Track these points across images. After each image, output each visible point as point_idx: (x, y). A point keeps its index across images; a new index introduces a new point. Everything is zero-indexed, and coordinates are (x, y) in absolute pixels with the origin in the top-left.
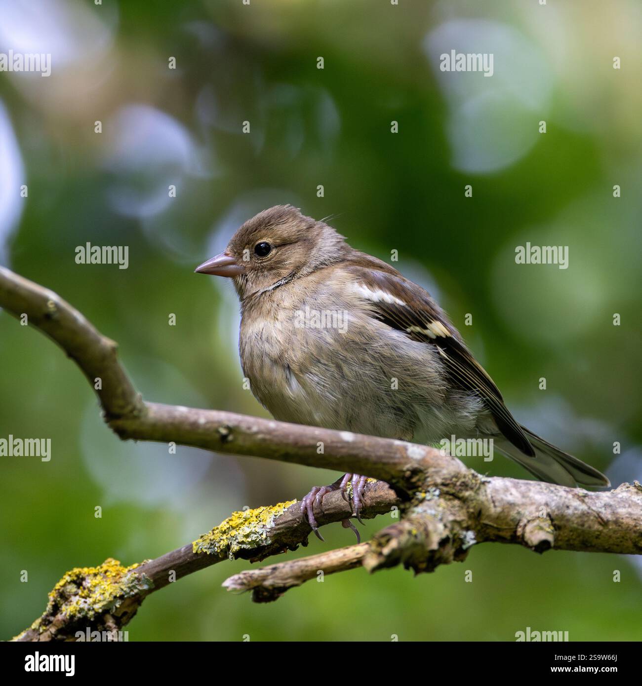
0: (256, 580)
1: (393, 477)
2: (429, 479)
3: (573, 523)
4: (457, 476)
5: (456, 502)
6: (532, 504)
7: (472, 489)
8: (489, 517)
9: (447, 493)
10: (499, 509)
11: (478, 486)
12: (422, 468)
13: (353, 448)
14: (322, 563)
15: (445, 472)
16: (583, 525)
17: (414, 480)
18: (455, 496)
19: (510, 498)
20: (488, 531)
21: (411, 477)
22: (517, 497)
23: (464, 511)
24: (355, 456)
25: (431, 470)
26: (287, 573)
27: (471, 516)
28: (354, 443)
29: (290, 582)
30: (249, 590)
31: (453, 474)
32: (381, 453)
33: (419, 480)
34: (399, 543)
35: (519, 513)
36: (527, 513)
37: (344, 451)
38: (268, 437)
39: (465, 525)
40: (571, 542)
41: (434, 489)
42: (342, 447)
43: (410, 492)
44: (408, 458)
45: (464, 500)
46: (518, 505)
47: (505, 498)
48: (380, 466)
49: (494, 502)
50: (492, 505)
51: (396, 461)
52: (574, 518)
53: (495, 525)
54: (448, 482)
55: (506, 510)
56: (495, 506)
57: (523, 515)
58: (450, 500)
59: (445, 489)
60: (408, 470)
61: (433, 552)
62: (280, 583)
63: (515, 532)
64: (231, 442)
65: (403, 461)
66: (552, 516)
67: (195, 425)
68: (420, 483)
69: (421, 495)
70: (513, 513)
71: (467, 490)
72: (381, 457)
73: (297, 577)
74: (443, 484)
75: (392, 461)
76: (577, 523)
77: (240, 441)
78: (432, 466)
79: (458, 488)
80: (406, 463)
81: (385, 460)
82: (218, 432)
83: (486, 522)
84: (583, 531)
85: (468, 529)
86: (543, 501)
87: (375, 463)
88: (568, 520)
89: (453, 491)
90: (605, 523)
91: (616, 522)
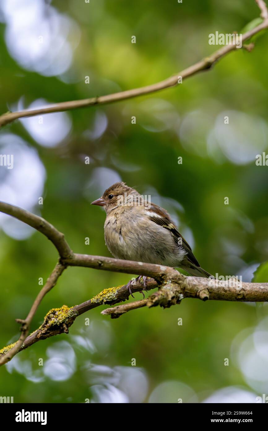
0: (112, 311)
1: (156, 277)
2: (167, 277)
3: (215, 291)
4: (177, 276)
5: (177, 285)
6: (202, 285)
7: (182, 280)
8: (187, 289)
9: (174, 282)
10: (191, 287)
11: (183, 279)
12: (165, 273)
13: (144, 267)
14: (133, 305)
15: (173, 275)
16: (218, 292)
17: (163, 277)
18: (176, 283)
19: (194, 283)
20: (187, 294)
21: (162, 276)
22: (196, 283)
23: (179, 287)
24: (143, 270)
25: (168, 274)
26: (122, 309)
27: (182, 289)
28: (143, 266)
29: (123, 312)
30: (110, 314)
31: (175, 275)
32: (151, 269)
33: (164, 277)
34: (158, 298)
35: (197, 288)
36: (200, 288)
37: (140, 268)
38: (114, 264)
39: (180, 292)
40: (215, 297)
41: (169, 280)
42: (139, 267)
43: (161, 282)
44: (160, 270)
45: (179, 284)
46: (197, 285)
47: (192, 283)
48: (151, 273)
49: (189, 284)
50: (188, 285)
51: (157, 271)
52: (215, 290)
53: (190, 292)
54: (174, 278)
55: (193, 287)
56: (189, 286)
57: (199, 289)
58: (174, 284)
59: (173, 280)
60: (161, 274)
61: (169, 301)
62: (120, 312)
63: (196, 294)
64: (102, 266)
65: (159, 271)
66: (209, 289)
67: (90, 260)
68: (165, 279)
69: (165, 283)
70: (196, 288)
71: (180, 281)
73: (125, 310)
74: (172, 279)
75: (155, 271)
76: (217, 291)
77: (106, 266)
78: (169, 273)
79: (177, 280)
80: (160, 272)
81: (153, 271)
82: (98, 263)
83: (187, 291)
84: (219, 294)
85: (181, 293)
86: (205, 284)
87: (150, 272)
88: (214, 290)
89: (175, 281)
90: (226, 291)
91: (230, 291)
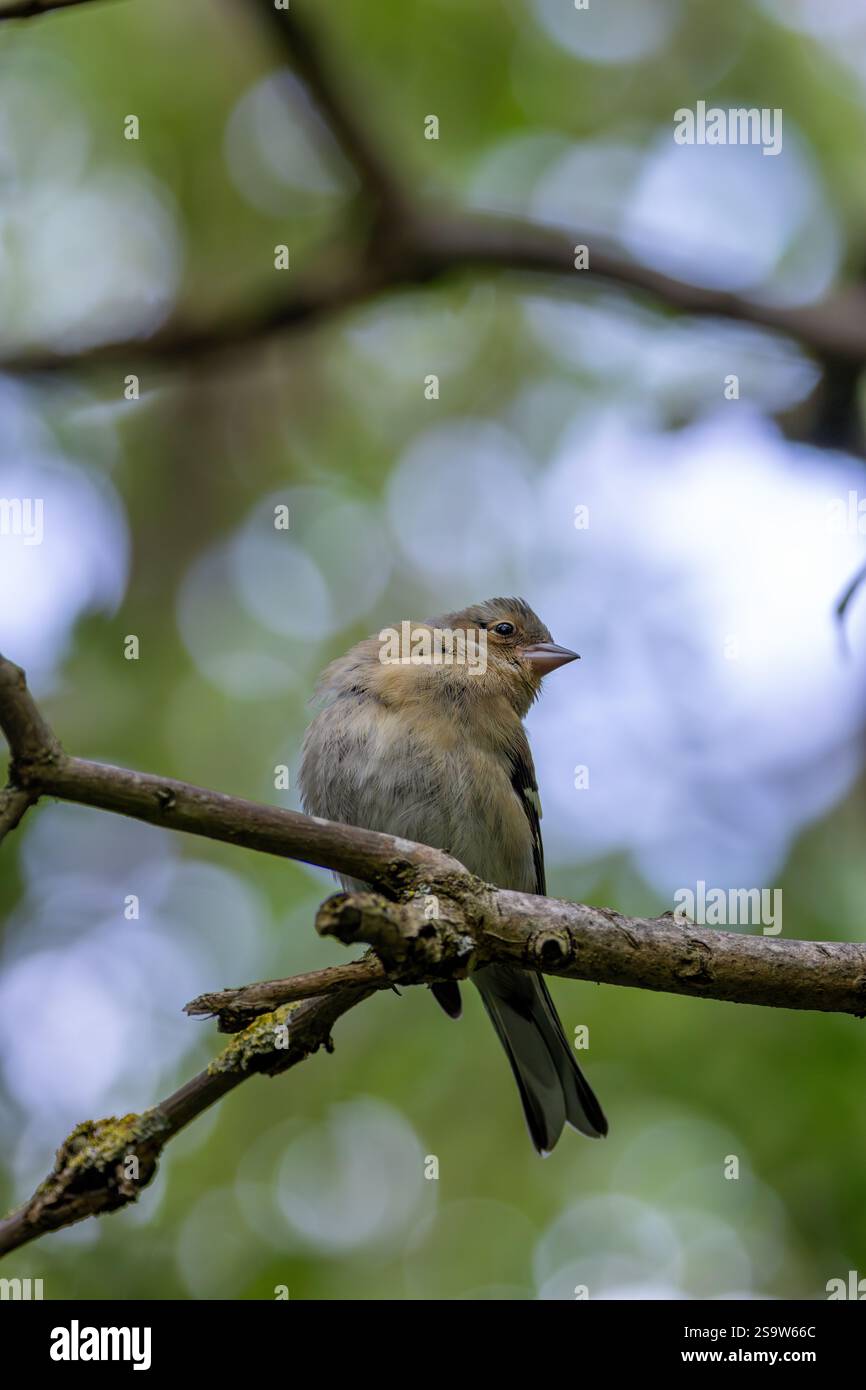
0: (220, 1002)
1: (377, 873)
2: (419, 876)
3: (597, 942)
4: (453, 875)
5: (451, 902)
6: (547, 915)
7: (472, 891)
8: (493, 927)
9: (440, 891)
10: (506, 919)
11: (479, 890)
12: (412, 863)
13: (332, 834)
14: (299, 983)
15: (439, 869)
16: (609, 945)
17: (400, 876)
18: (450, 896)
19: (520, 908)
20: (494, 945)
21: (397, 872)
22: (529, 908)
23: (461, 913)
24: (329, 842)
25: (422, 866)
26: (256, 994)
27: (470, 921)
28: (328, 827)
29: (260, 1004)
30: (215, 1014)
31: (449, 872)
32: (361, 842)
33: (407, 876)
34: (356, 903)
35: (530, 924)
36: (540, 925)
37: (315, 836)
38: (220, 809)
39: (461, 929)
40: (597, 966)
41: (424, 886)
42: (313, 830)
43: (397, 891)
44: (394, 850)
45: (461, 902)
46: (530, 916)
47: (514, 907)
48: (359, 857)
49: (500, 910)
50: (498, 913)
51: (380, 852)
52: (597, 936)
53: (502, 938)
54: (443, 879)
55: (514, 920)
56: (501, 915)
57: (535, 928)
58: (443, 898)
59: (438, 887)
60: (394, 863)
62: (247, 1005)
63: (526, 947)
64: (173, 808)
65: (388, 853)
66: (572, 930)
67: (127, 782)
68: (408, 881)
69: (410, 893)
70: (524, 924)
71: (466, 892)
72: (361, 847)
73: (270, 999)
74: (436, 882)
75: (374, 852)
76: (602, 943)
77: (185, 810)
78: (424, 862)
79: (453, 888)
80: (391, 856)
81: (368, 851)
82: (157, 795)
83: (490, 932)
84: (610, 953)
85: (465, 934)
86: (561, 914)
87: (353, 853)
88: (591, 938)
89: (447, 889)
90: (636, 945)
91: (650, 945)
